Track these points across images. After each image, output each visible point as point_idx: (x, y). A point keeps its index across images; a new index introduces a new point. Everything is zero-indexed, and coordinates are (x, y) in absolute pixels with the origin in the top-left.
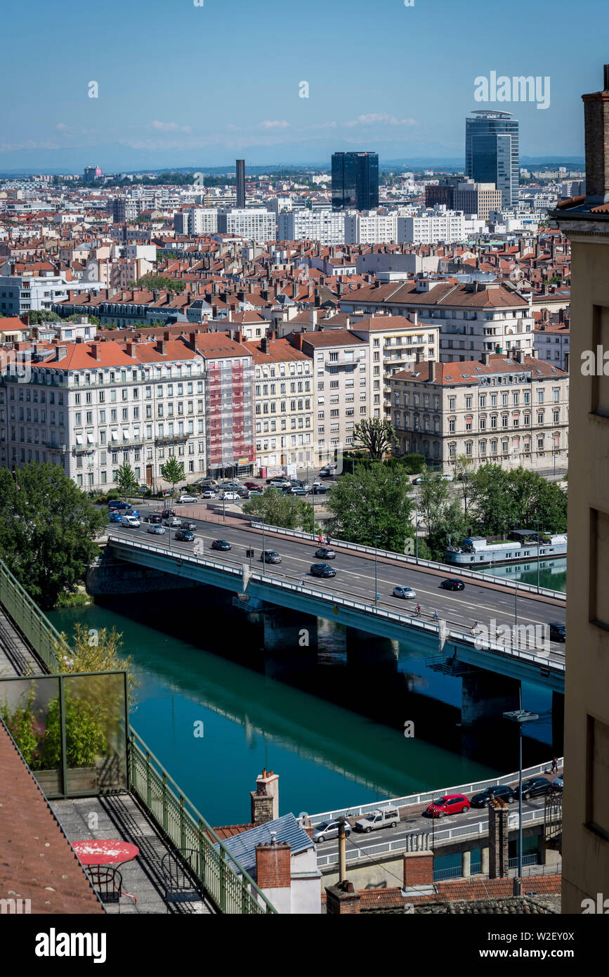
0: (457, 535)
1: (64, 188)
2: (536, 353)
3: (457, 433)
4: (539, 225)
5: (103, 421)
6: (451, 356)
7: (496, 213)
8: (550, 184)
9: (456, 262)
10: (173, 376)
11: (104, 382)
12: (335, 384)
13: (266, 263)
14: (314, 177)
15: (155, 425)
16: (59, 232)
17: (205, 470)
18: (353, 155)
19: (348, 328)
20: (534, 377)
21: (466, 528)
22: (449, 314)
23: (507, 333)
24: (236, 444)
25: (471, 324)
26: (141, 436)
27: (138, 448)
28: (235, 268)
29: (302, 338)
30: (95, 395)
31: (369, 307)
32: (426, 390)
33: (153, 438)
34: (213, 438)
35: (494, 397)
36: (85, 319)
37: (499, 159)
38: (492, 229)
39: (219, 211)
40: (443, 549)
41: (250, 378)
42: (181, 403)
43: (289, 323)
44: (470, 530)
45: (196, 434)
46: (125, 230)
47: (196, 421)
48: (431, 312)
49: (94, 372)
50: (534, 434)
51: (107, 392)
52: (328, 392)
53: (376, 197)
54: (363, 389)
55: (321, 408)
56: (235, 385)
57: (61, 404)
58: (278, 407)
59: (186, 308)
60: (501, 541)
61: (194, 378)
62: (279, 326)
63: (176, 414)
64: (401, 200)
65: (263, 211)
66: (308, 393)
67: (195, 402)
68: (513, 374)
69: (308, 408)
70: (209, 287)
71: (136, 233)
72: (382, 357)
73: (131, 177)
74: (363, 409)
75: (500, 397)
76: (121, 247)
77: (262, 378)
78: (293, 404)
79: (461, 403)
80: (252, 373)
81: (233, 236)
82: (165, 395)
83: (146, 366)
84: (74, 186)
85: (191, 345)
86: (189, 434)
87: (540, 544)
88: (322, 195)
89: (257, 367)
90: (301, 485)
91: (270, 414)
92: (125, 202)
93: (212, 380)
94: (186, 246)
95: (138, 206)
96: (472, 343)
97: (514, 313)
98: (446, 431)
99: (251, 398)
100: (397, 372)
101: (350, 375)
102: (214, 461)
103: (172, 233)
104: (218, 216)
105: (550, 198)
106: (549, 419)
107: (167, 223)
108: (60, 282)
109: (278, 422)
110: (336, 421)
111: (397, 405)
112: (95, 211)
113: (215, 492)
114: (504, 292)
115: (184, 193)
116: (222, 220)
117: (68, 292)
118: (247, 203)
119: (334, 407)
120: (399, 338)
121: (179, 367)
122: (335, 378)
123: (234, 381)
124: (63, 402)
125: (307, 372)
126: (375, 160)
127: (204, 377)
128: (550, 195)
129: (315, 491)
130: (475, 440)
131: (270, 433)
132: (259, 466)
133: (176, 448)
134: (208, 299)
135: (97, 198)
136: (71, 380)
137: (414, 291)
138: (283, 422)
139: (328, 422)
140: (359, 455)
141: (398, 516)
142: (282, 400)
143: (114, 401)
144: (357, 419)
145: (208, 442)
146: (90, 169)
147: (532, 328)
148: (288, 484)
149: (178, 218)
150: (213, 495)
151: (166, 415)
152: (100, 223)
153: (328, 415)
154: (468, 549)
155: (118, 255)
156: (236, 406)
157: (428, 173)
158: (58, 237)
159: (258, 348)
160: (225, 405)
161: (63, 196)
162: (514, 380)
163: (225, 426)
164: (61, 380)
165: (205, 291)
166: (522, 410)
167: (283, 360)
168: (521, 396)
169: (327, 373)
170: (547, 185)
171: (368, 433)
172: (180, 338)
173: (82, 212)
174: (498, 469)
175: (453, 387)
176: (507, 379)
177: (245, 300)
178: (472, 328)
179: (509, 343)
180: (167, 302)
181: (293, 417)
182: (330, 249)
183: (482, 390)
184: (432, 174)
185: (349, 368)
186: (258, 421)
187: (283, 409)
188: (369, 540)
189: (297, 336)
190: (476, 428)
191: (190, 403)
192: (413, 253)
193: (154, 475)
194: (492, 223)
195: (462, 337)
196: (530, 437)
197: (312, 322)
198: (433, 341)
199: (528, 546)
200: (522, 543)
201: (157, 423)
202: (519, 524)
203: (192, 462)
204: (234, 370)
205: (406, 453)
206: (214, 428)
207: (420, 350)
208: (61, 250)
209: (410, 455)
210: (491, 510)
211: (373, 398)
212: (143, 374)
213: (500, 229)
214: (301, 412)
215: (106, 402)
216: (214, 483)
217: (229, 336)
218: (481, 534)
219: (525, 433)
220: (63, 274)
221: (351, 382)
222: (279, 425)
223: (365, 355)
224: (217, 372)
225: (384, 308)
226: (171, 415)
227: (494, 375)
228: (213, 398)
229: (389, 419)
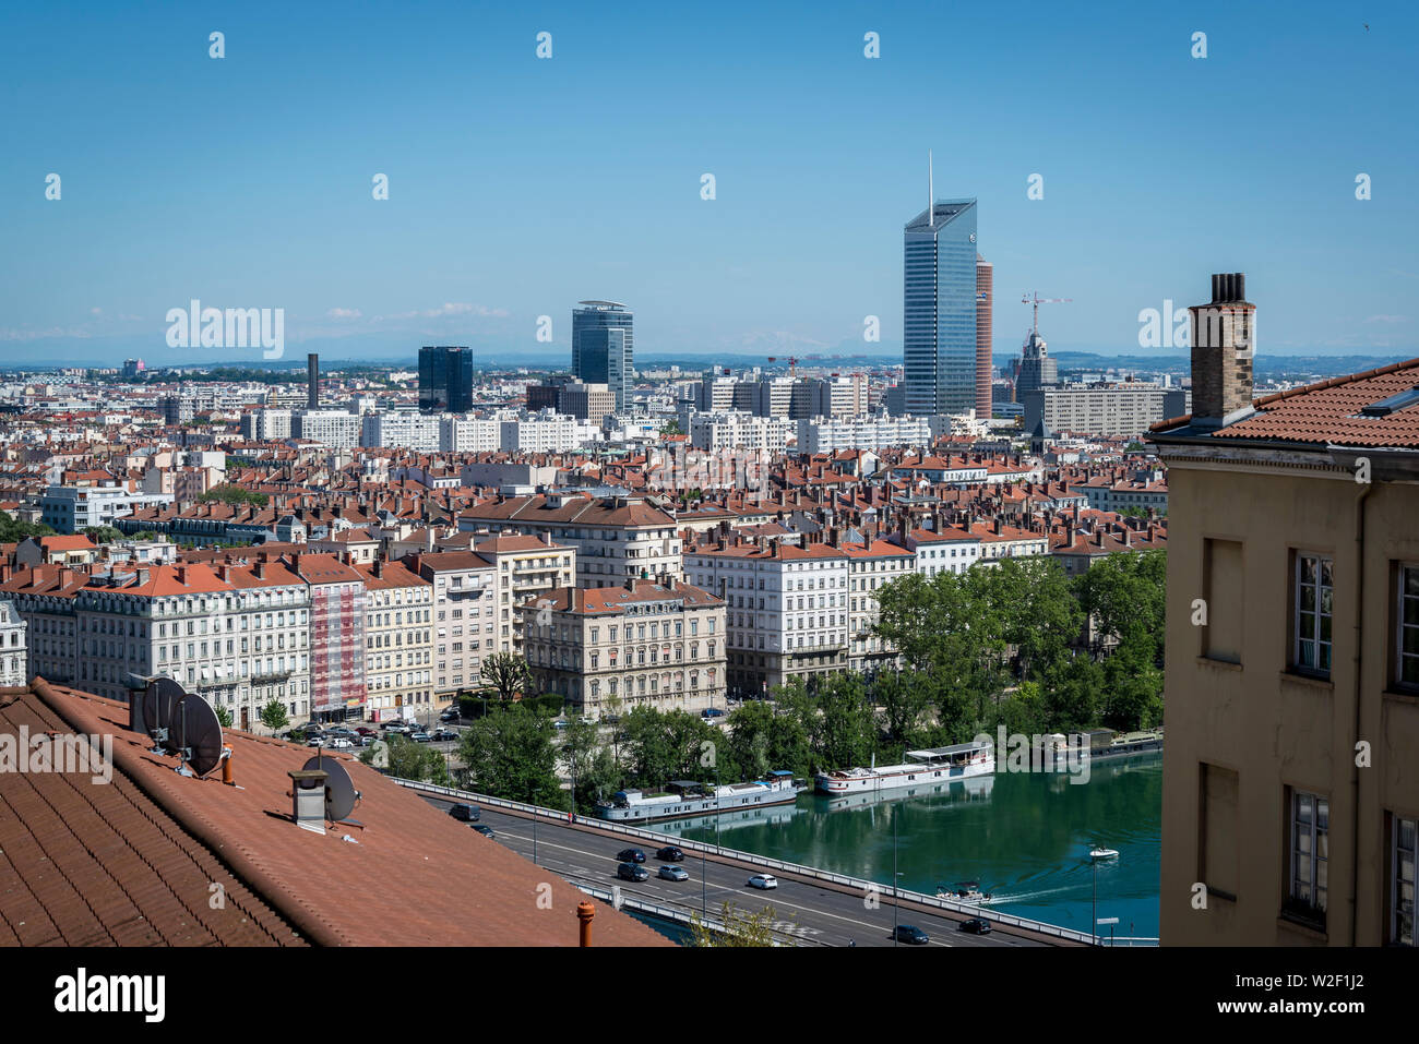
0: (608, 787)
1: (100, 383)
2: (688, 578)
3: (600, 670)
4: (661, 433)
5: (191, 656)
6: (587, 581)
7: (611, 418)
8: (662, 385)
9: (577, 474)
10: (273, 604)
11: (193, 611)
12: (458, 614)
13: (356, 473)
14: (391, 375)
15: (251, 661)
16: (105, 435)
17: (309, 712)
18: (443, 351)
19: (473, 549)
20: (686, 606)
21: (618, 779)
22: (585, 533)
23: (652, 555)
24: (345, 683)
25: (610, 545)
26: (235, 675)
27: (231, 687)
28: (321, 478)
29: (420, 561)
30: (182, 625)
31: (491, 525)
32: (564, 621)
33: (249, 676)
34: (318, 676)
35: (642, 628)
36: (163, 538)
37: (610, 357)
38: (607, 436)
39: (292, 412)
40: (593, 803)
41: (360, 607)
42: (281, 636)
43: (401, 543)
44: (622, 782)
45: (298, 671)
46: (184, 433)
47: (298, 655)
48: (566, 531)
49: (182, 599)
50: (687, 671)
51: (197, 623)
52: (449, 621)
53: (470, 399)
54: (489, 619)
55: (442, 641)
56: (345, 614)
57: (143, 636)
58: (393, 640)
59: (275, 525)
60: (657, 793)
61: (297, 606)
62: (389, 546)
63: (276, 649)
64: (495, 402)
65: (344, 414)
66: (427, 624)
67: (298, 634)
68: (662, 603)
69: (427, 641)
70: (297, 500)
71: (198, 437)
72: (512, 582)
73: (179, 372)
74: (490, 641)
75: (648, 628)
76: (185, 454)
77: (375, 606)
78: (410, 636)
79: (604, 635)
80: (364, 600)
81: (311, 442)
82: (264, 626)
83: (242, 592)
84: (113, 381)
85: (293, 568)
86: (290, 671)
87: (702, 798)
88: (403, 395)
89: (370, 593)
90: (423, 730)
91: (383, 648)
92: (179, 401)
93: (318, 609)
94: (260, 453)
95: (194, 406)
96: (612, 566)
97: (660, 532)
98: (587, 667)
99: (362, 629)
100: (530, 599)
101: (474, 603)
102: (320, 703)
103: (240, 438)
104: (292, 419)
105: (665, 402)
106: (703, 654)
107: (231, 427)
108: (122, 494)
109: (393, 657)
110: (458, 656)
111: (530, 638)
112: (144, 411)
113: (323, 739)
114: (648, 509)
115: (242, 391)
116: (296, 424)
117: (132, 506)
118: (320, 403)
119: (457, 640)
120: (530, 561)
121: (280, 593)
122: (457, 606)
123: (343, 610)
124: (145, 634)
125: (427, 600)
126: (469, 355)
127: (308, 605)
128: (664, 397)
129: (438, 738)
130: (621, 678)
131: (384, 670)
132: (370, 708)
133: (276, 687)
134: (299, 514)
135: (141, 395)
136: (155, 608)
137: (544, 507)
138: (399, 657)
139: (450, 657)
140: (486, 696)
141: (541, 766)
142: (398, 631)
143: (204, 633)
144: (484, 653)
145: (312, 681)
146: (131, 362)
147: (680, 550)
148: (407, 729)
149: (245, 421)
150: (321, 742)
151: (264, 650)
152: (150, 425)
153: (449, 648)
154: (621, 803)
155: (180, 462)
156: (345, 639)
157: (521, 371)
158: (105, 441)
159: (370, 572)
160: (333, 638)
161: (100, 393)
162: (664, 610)
163: (332, 661)
164: (143, 609)
165: (294, 506)
166: (673, 643)
167: (399, 586)
168: (672, 627)
169: (449, 601)
170: (659, 386)
171: (498, 670)
172: (281, 560)
173: (129, 411)
174: (653, 712)
175: (595, 617)
176: (657, 608)
177: (341, 515)
178: (612, 550)
179: (654, 566)
180: (251, 518)
181: (410, 652)
182: (429, 458)
183: (628, 621)
184: (526, 372)
185: (474, 595)
186: (370, 656)
187: (399, 642)
188: (507, 794)
189: (415, 559)
190: (621, 664)
191: (292, 635)
192: (527, 463)
193: (250, 720)
194: (607, 429)
195: (601, 560)
196: (682, 674)
197: (429, 542)
198: (569, 564)
199: (689, 799)
200: (682, 796)
201: (254, 659)
202: (677, 774)
203: (293, 704)
204: (343, 598)
205: (541, 693)
206: (319, 665)
207: (553, 575)
208: (111, 457)
209: (546, 696)
210: (646, 759)
211: (501, 630)
212: (238, 602)
213: (616, 436)
214: (419, 645)
215: (195, 634)
216: (319, 728)
217: (337, 558)
218: (635, 786)
219: (676, 670)
220: (126, 484)
221: (476, 611)
222: (393, 661)
223: (494, 581)
224: (324, 600)
225: (510, 526)
226: (270, 649)
227: (642, 603)
228: (319, 629)
229: (520, 653)
